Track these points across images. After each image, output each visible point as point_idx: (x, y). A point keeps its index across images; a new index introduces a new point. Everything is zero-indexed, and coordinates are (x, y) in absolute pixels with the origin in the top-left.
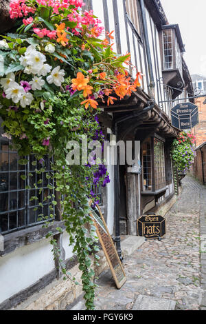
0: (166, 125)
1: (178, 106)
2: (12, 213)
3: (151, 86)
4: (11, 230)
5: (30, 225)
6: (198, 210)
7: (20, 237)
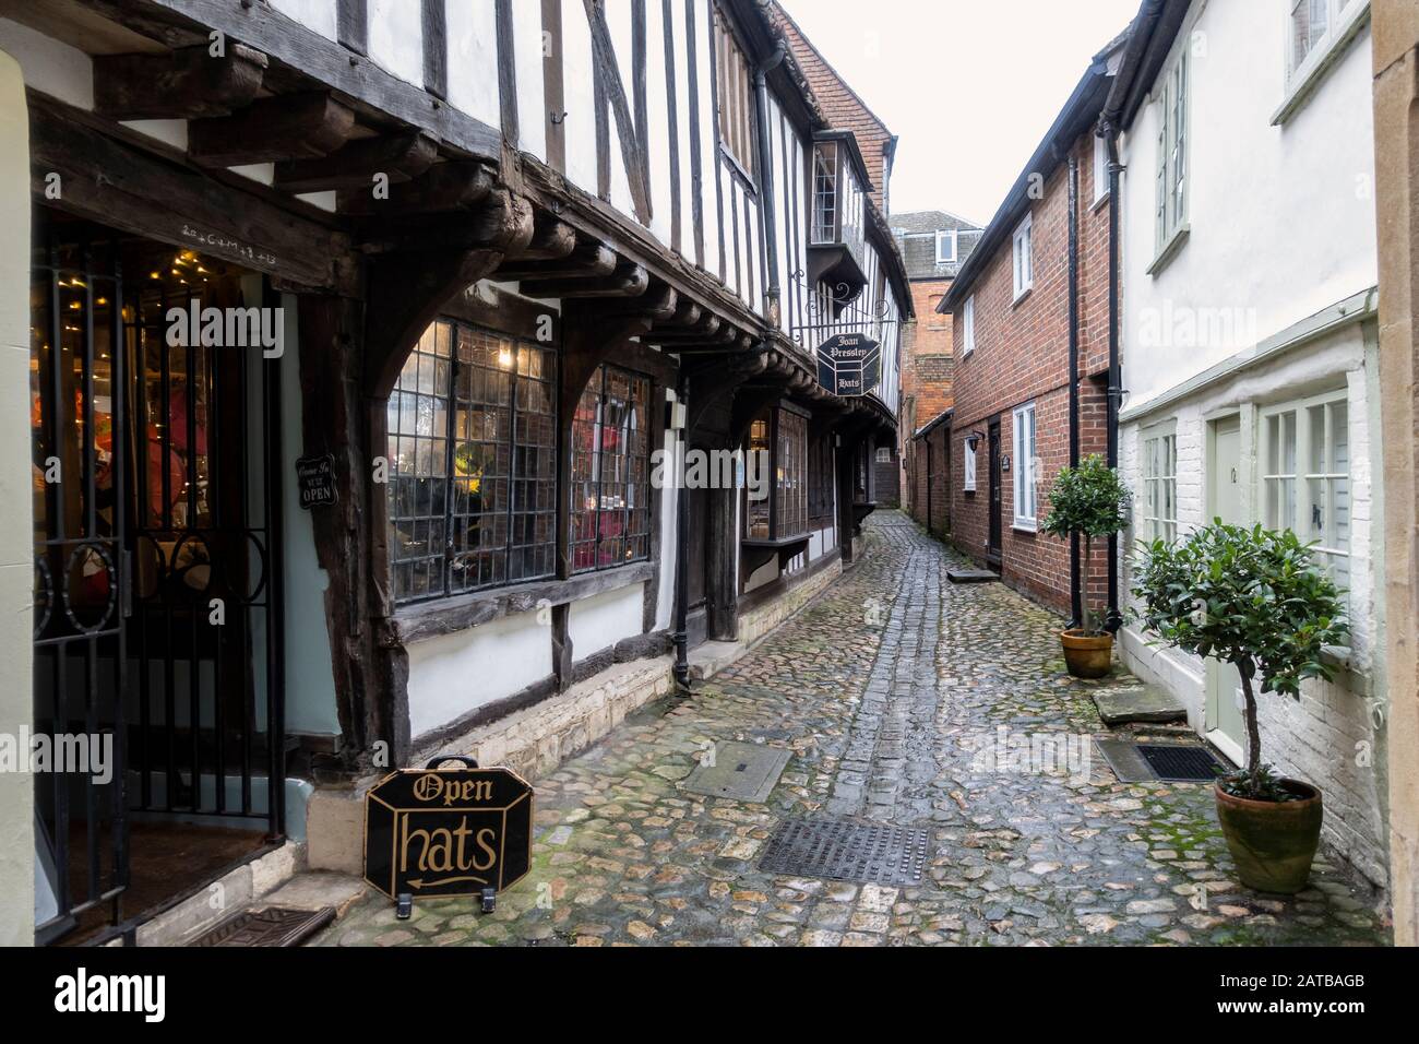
0: (809, 380)
1: (834, 341)
2: (487, 553)
3: (772, 295)
4: (483, 586)
5: (513, 581)
6: (891, 598)
7: (501, 599)
